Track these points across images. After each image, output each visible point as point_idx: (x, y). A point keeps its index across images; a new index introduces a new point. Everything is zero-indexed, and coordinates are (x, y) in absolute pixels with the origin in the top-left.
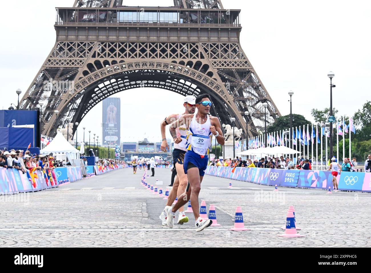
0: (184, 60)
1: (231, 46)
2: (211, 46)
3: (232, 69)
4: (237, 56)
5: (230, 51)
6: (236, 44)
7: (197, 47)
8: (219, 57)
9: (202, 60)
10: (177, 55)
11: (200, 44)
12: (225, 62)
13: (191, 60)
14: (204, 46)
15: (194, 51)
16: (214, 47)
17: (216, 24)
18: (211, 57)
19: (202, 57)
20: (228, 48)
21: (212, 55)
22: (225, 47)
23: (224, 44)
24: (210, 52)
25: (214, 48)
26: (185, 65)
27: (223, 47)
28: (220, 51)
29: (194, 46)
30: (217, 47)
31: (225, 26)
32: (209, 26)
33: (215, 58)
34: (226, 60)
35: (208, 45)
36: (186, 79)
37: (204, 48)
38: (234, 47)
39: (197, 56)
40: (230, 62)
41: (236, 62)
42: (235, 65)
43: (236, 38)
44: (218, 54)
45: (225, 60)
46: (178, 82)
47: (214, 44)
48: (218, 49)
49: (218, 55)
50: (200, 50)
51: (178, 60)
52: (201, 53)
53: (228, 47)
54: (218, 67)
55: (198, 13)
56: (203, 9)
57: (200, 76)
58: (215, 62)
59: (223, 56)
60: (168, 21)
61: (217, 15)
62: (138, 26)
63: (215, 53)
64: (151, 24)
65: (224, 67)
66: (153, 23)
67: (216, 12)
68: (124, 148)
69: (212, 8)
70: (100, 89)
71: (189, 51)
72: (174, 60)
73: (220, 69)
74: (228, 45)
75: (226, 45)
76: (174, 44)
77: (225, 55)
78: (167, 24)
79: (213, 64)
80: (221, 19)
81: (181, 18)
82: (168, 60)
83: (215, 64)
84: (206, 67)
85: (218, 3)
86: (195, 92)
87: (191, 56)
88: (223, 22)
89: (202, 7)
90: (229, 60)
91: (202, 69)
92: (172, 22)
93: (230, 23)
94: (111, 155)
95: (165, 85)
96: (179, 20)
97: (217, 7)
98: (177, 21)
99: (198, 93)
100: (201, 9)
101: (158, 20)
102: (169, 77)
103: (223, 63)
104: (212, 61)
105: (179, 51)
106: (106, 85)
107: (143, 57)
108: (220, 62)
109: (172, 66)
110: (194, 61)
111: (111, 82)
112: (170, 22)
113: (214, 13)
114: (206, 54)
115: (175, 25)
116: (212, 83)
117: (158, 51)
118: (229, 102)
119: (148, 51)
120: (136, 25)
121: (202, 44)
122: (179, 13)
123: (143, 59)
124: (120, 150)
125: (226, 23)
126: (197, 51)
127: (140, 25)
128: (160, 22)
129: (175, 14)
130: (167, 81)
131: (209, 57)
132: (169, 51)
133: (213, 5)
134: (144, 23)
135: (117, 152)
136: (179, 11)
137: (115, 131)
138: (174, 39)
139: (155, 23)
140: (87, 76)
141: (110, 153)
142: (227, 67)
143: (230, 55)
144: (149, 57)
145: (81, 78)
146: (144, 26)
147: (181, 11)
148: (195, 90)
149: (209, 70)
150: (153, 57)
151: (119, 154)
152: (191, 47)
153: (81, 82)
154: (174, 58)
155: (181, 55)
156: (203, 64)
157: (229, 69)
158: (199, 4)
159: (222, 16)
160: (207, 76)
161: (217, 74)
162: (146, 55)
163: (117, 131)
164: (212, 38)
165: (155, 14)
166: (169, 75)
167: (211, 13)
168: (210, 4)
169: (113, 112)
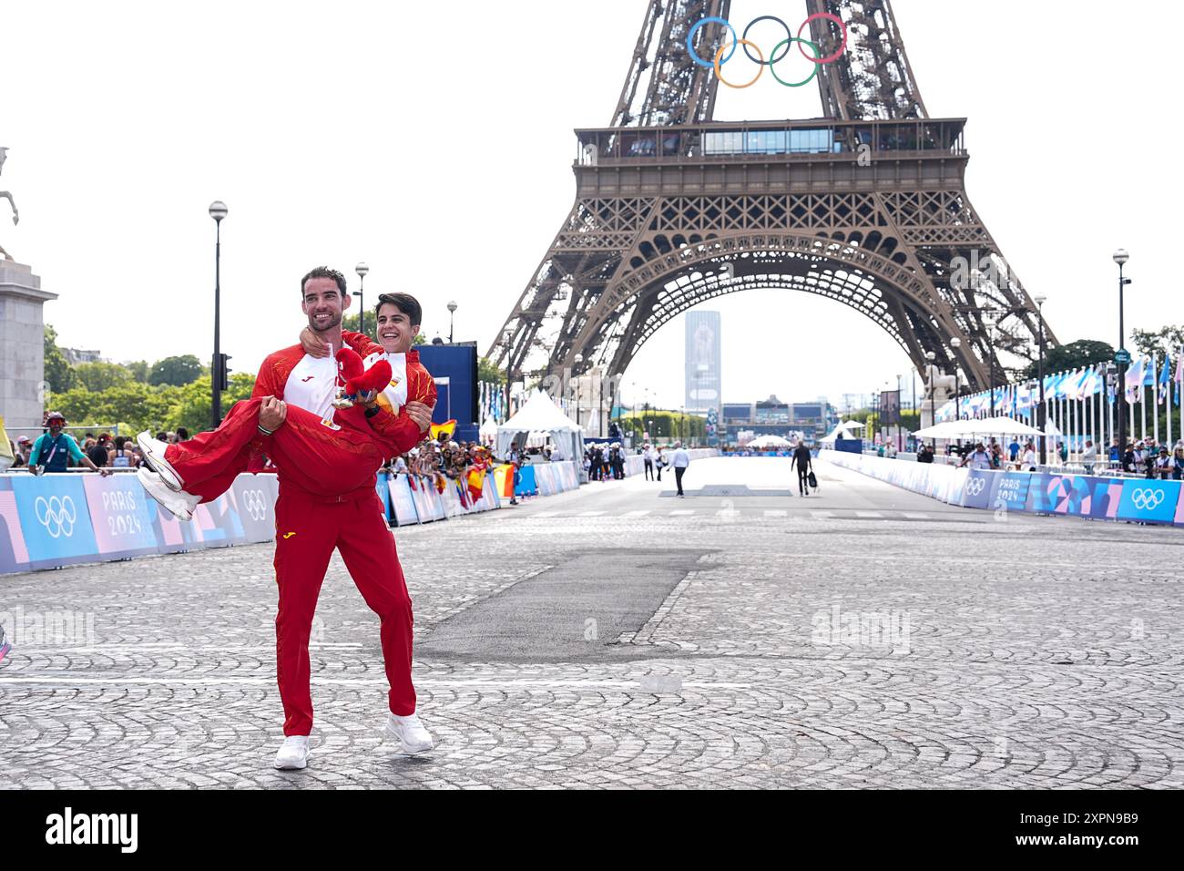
0: (842, 230)
1: (946, 197)
2: (902, 199)
3: (947, 246)
4: (959, 217)
5: (943, 207)
6: (956, 193)
7: (871, 200)
8: (918, 222)
9: (881, 229)
10: (828, 221)
11: (877, 195)
12: (933, 232)
13: (858, 229)
14: (887, 200)
15: (865, 210)
16: (909, 199)
17: (912, 152)
18: (902, 222)
19: (882, 222)
20: (940, 202)
21: (903, 218)
22: (931, 199)
23: (931, 194)
24: (898, 210)
25: (909, 203)
26: (846, 240)
27: (927, 199)
28: (920, 209)
29: (864, 200)
30: (916, 199)
31: (932, 155)
32: (897, 155)
33: (910, 223)
34: (935, 227)
35: (895, 196)
36: (850, 269)
37: (887, 204)
38: (953, 198)
39: (872, 220)
40: (944, 232)
41: (956, 232)
42: (955, 237)
43: (956, 180)
44: (918, 214)
45: (931, 227)
46: (833, 276)
47: (909, 195)
48: (918, 203)
49: (916, 218)
50: (878, 208)
51: (830, 230)
52: (879, 213)
53: (938, 198)
54: (917, 243)
55: (873, 128)
56: (884, 120)
57: (877, 264)
58: (911, 233)
59: (929, 218)
60: (809, 149)
61: (914, 131)
62: (744, 162)
63: (910, 214)
64: (772, 156)
65: (929, 243)
66: (778, 153)
67: (913, 125)
68: (725, 415)
69: (905, 117)
70: (669, 294)
71: (854, 210)
72: (821, 230)
73: (922, 246)
74: (939, 195)
75: (935, 196)
76: (821, 196)
77: (933, 217)
78: (806, 155)
79: (906, 237)
80: (922, 139)
81: (836, 141)
82: (810, 231)
83: (910, 237)
84: (891, 243)
85: (916, 106)
86: (870, 296)
87: (858, 220)
88: (928, 146)
89: (883, 115)
90: (942, 226)
91: (882, 247)
92: (816, 152)
93: (945, 148)
94: (697, 430)
95: (805, 284)
96: (831, 145)
97: (914, 114)
98: (829, 148)
99: (876, 300)
100: (880, 120)
101: (788, 147)
102: (814, 266)
103: (928, 233)
104: (905, 230)
105: (832, 211)
106: (681, 286)
107: (755, 227)
108: (921, 232)
109: (818, 244)
110: (865, 232)
111: (693, 280)
112: (812, 152)
113: (909, 129)
114: (891, 216)
115: (822, 157)
116: (904, 277)
117: (788, 212)
118: (941, 316)
119: (766, 212)
120: (740, 159)
121: (883, 194)
122: (831, 131)
123: (755, 230)
124: (716, 418)
125: (933, 148)
126: (871, 210)
127: (750, 159)
128: (793, 151)
129: (824, 133)
130: (810, 274)
131: (896, 222)
132: (810, 212)
133: (907, 111)
134: (756, 155)
135: (711, 424)
136: (831, 128)
137: (711, 379)
138: (821, 187)
139: (781, 155)
140: (638, 269)
141: (696, 425)
142: (938, 243)
143: (944, 215)
144: (769, 226)
145: (626, 273)
146: (757, 162)
147: (836, 126)
148: (869, 292)
149: (898, 249)
150: (778, 226)
151: (714, 426)
152: (858, 201)
153: (626, 281)
154: (821, 225)
155: (836, 220)
156: (884, 237)
157: (941, 246)
158: (875, 109)
159: (925, 133)
160: (893, 263)
161: (915, 258)
162: (762, 222)
163: (714, 379)
164: (903, 182)
165: (781, 134)
166: (814, 262)
167: (903, 129)
168: (900, 109)
169: (706, 340)
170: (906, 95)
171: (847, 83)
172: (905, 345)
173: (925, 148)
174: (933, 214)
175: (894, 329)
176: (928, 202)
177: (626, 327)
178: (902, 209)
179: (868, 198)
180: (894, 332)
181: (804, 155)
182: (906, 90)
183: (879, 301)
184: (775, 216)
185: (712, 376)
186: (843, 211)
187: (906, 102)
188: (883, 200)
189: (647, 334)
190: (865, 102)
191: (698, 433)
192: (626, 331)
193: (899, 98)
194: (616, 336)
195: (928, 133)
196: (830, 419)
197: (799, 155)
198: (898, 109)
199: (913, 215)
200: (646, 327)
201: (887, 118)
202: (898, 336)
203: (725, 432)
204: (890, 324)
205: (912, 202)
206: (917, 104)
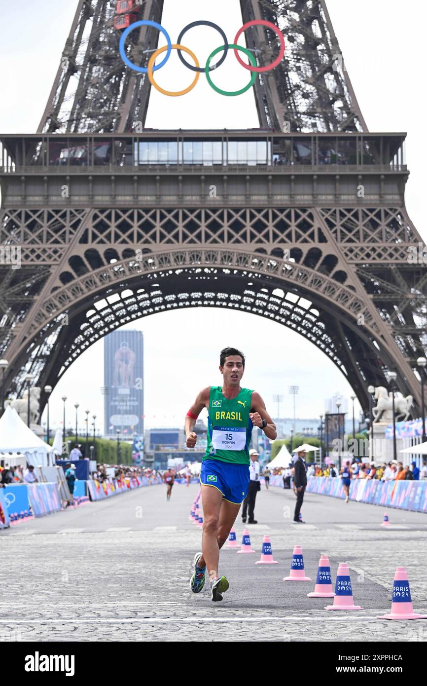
0: (281, 246)
1: (387, 214)
2: (342, 215)
3: (388, 264)
4: (399, 235)
5: (383, 224)
6: (396, 210)
7: (311, 216)
8: (359, 239)
9: (321, 246)
10: (267, 236)
11: (316, 211)
12: (374, 250)
13: (298, 245)
14: (327, 216)
15: (305, 226)
16: (349, 216)
17: (352, 166)
18: (342, 239)
19: (322, 239)
20: (380, 219)
21: (343, 235)
22: (372, 216)
23: (371, 211)
24: (338, 227)
25: (349, 219)
26: (285, 257)
27: (368, 216)
28: (361, 225)
29: (304, 216)
30: (356, 215)
31: (372, 170)
32: (337, 170)
33: (350, 241)
34: (375, 245)
35: (335, 212)
36: (288, 287)
37: (327, 220)
38: (394, 215)
39: (312, 236)
40: (385, 250)
41: (396, 250)
42: (396, 255)
43: (397, 197)
44: (358, 232)
45: (372, 245)
46: (270, 294)
47: (349, 211)
48: (358, 219)
49: (357, 234)
50: (318, 224)
51: (269, 246)
52: (319, 230)
53: (378, 215)
54: (358, 261)
55: (312, 141)
56: (323, 133)
57: (317, 282)
58: (351, 251)
59: (369, 236)
60: (247, 161)
61: (353, 146)
62: (180, 173)
63: (350, 231)
64: (208, 168)
65: (370, 261)
66: (214, 165)
67: (353, 139)
68: (151, 442)
69: (344, 130)
70: (98, 312)
71: (293, 226)
72: (260, 246)
73: (362, 264)
74: (380, 211)
75: (375, 213)
76: (259, 211)
77: (373, 235)
78: (244, 167)
79: (347, 255)
80: (362, 153)
81: (275, 154)
82: (248, 247)
83: (351, 255)
84: (331, 261)
85: (355, 119)
86: (308, 316)
87: (298, 236)
88: (368, 160)
89: (321, 128)
90: (382, 244)
91: (322, 264)
92: (254, 164)
93: (384, 163)
94: (123, 457)
95: (240, 302)
96: (269, 158)
97: (353, 128)
98: (267, 160)
99: (314, 319)
100: (319, 132)
101: (225, 158)
102: (251, 284)
103: (368, 251)
104: (345, 247)
105: (271, 227)
106: (111, 303)
107: (192, 241)
108: (362, 250)
109: (256, 261)
110: (305, 248)
111: (123, 297)
112: (250, 164)
113: (348, 142)
114: (331, 232)
115: (261, 170)
116: (344, 297)
117: (226, 227)
118: (382, 336)
119: (203, 227)
120: (175, 170)
121: (323, 210)
122: (269, 143)
123: (192, 245)
124: (143, 444)
125: (373, 163)
126: (311, 226)
127: (185, 170)
128: (230, 163)
129: (262, 145)
130: (246, 292)
131: (336, 238)
132: (248, 227)
133: (346, 124)
134: (192, 166)
135: (137, 451)
136: (270, 139)
137: (132, 403)
138: (259, 201)
139: (217, 167)
140: (68, 285)
141: (123, 452)
142: (378, 261)
143: (384, 233)
144: (206, 241)
145: (55, 289)
146: (193, 173)
147: (274, 138)
148: (307, 312)
149: (338, 268)
150: (215, 241)
151: (141, 454)
152: (297, 216)
153: (55, 297)
154: (260, 241)
155: (275, 236)
156: (324, 255)
157: (382, 264)
158: (313, 121)
159: (365, 148)
160: (333, 281)
161: (356, 276)
162: (199, 236)
163: (136, 403)
164: (343, 197)
165: (218, 145)
166: (250, 280)
167: (342, 142)
168: (339, 122)
169: (127, 362)
170: (345, 108)
171: (285, 93)
172: (343, 367)
173: (366, 163)
174: (373, 232)
175: (332, 350)
176: (369, 218)
177: (52, 346)
178: (343, 226)
179: (307, 213)
180: (331, 354)
181: (241, 167)
182: (345, 102)
183: (317, 321)
184: (234, 230)
185: (134, 401)
186: (282, 226)
187: (345, 115)
188: (323, 216)
189: (74, 355)
190: (304, 113)
191: (125, 461)
192: (52, 351)
193: (339, 111)
194: (42, 356)
195: (367, 147)
196: (262, 445)
197: (237, 167)
198: (336, 122)
199: (353, 232)
200: (73, 347)
201: (325, 131)
202: (335, 358)
203: (153, 460)
204: (328, 346)
205: (353, 219)
206: (356, 117)
